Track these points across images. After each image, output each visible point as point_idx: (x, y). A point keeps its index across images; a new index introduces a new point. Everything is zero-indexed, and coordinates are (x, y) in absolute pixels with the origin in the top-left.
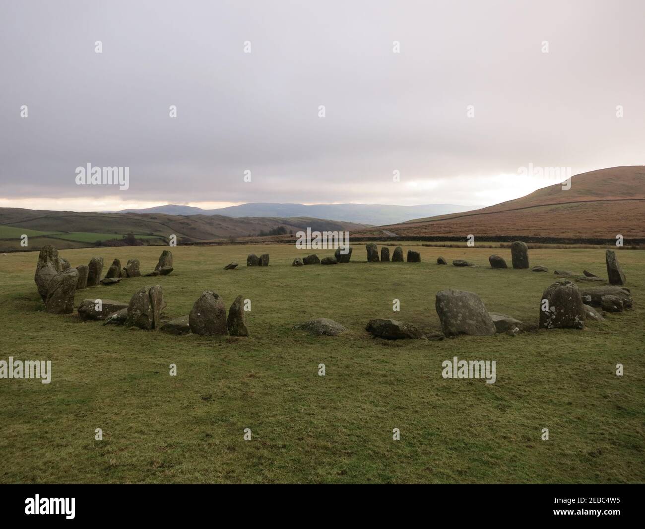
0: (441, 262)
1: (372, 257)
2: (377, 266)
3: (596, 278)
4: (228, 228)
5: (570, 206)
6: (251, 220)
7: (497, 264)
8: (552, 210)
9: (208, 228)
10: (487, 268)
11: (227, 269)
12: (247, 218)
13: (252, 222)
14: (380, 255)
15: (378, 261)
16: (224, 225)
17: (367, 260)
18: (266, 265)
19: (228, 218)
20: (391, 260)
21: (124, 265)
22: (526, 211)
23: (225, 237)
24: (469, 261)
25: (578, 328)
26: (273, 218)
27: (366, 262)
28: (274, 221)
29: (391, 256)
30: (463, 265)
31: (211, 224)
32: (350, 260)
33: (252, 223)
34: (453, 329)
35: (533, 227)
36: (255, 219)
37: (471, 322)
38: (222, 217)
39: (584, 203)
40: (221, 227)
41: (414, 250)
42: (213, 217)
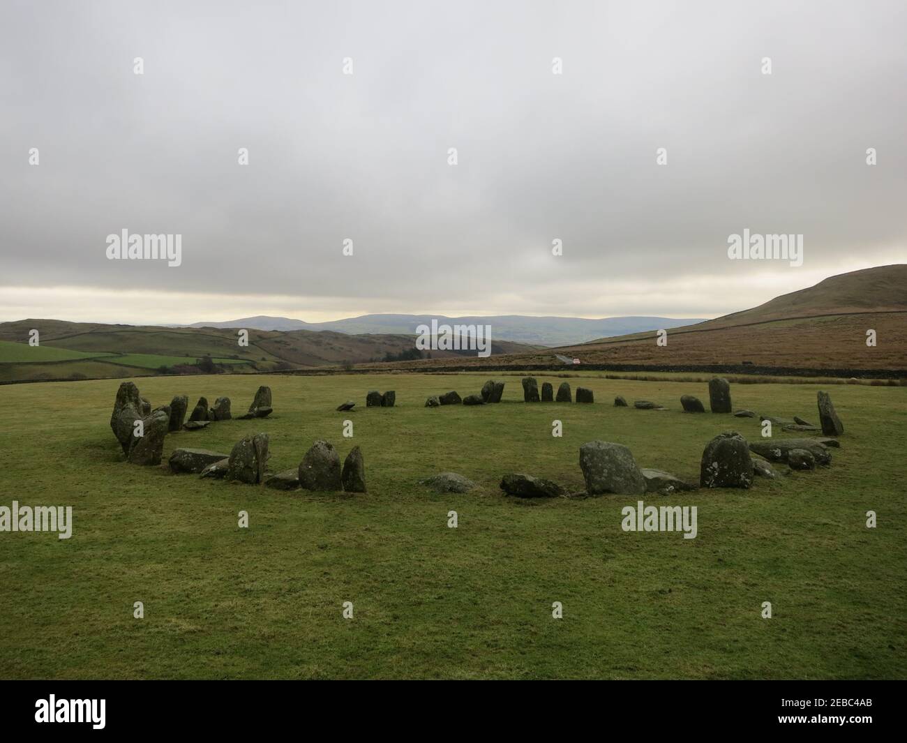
0: (619, 403)
1: (531, 395)
2: (536, 407)
3: (808, 427)
4: (342, 348)
5: (823, 320)
6: (374, 338)
7: (691, 406)
8: (798, 326)
9: (313, 349)
10: (679, 412)
11: (340, 411)
12: (368, 335)
13: (374, 340)
14: (540, 392)
15: (538, 400)
16: (336, 345)
17: (523, 399)
18: (391, 405)
19: (342, 334)
20: (555, 399)
21: (211, 405)
22: (760, 328)
23: (338, 362)
24: (656, 403)
25: (744, 487)
26: (405, 335)
27: (522, 402)
28: (405, 339)
29: (555, 395)
30: (649, 407)
31: (318, 343)
32: (503, 398)
33: (374, 343)
34: (597, 487)
36: (378, 337)
37: (618, 479)
38: (335, 333)
39: (844, 316)
40: (332, 348)
41: (585, 385)
42: (321, 334)
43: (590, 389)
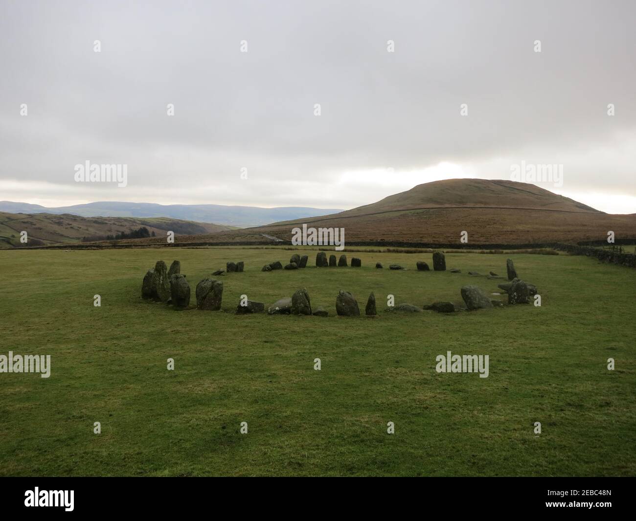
0: (379, 266)
3: (499, 277)
4: (80, 228)
6: (106, 220)
7: (422, 267)
8: (402, 216)
9: (56, 228)
10: (415, 270)
11: (216, 275)
12: (101, 218)
13: (107, 222)
14: (328, 261)
15: (326, 266)
16: (75, 225)
18: (241, 270)
19: (79, 217)
20: (337, 265)
22: (380, 216)
23: (78, 238)
24: (401, 266)
25: (527, 303)
26: (131, 218)
27: (315, 267)
28: (130, 221)
29: (337, 261)
30: (398, 268)
31: (59, 224)
32: (307, 265)
33: (106, 223)
35: (394, 232)
36: (110, 219)
38: (73, 216)
39: (428, 210)
40: (72, 228)
41: (356, 256)
42: (62, 216)
43: (360, 259)
